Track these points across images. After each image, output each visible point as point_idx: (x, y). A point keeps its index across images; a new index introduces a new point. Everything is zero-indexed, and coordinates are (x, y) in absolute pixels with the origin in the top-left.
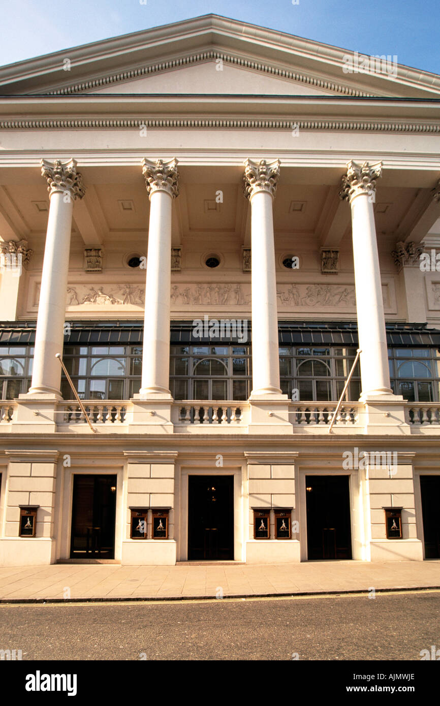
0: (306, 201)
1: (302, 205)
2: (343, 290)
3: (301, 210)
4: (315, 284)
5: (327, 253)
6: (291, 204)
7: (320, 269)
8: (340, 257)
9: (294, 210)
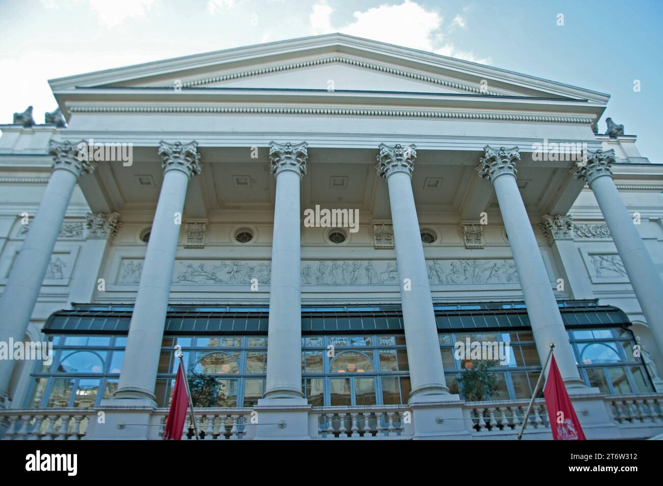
0: (442, 178)
1: (438, 181)
2: (493, 265)
3: (436, 186)
4: (459, 259)
5: (469, 226)
6: (426, 180)
7: (463, 243)
8: (483, 230)
9: (429, 186)
